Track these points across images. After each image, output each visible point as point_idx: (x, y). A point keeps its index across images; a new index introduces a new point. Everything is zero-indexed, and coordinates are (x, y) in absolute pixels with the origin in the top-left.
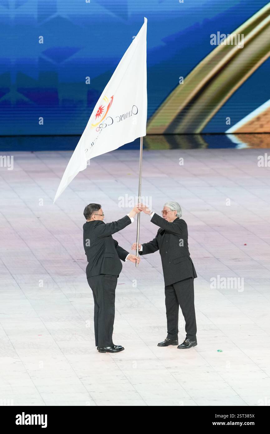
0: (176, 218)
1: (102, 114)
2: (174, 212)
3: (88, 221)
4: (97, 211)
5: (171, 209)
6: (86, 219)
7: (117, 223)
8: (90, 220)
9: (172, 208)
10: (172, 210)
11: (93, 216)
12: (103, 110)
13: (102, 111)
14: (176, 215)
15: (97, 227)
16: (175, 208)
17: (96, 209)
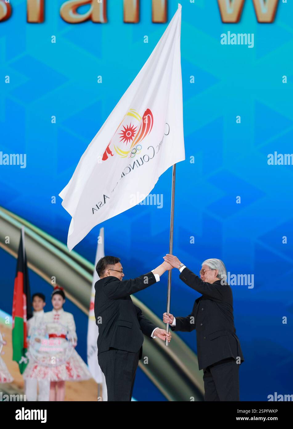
0: (218, 279)
1: (134, 136)
2: (214, 271)
3: (102, 278)
4: (113, 265)
5: (210, 268)
6: (99, 276)
7: (135, 280)
8: (103, 276)
9: (213, 267)
10: (212, 269)
11: (107, 271)
12: (136, 131)
13: (134, 133)
14: (218, 276)
15: (108, 284)
16: (216, 267)
17: (111, 262)
